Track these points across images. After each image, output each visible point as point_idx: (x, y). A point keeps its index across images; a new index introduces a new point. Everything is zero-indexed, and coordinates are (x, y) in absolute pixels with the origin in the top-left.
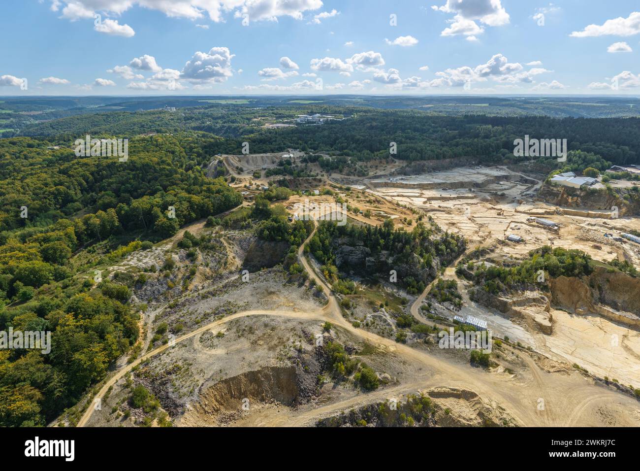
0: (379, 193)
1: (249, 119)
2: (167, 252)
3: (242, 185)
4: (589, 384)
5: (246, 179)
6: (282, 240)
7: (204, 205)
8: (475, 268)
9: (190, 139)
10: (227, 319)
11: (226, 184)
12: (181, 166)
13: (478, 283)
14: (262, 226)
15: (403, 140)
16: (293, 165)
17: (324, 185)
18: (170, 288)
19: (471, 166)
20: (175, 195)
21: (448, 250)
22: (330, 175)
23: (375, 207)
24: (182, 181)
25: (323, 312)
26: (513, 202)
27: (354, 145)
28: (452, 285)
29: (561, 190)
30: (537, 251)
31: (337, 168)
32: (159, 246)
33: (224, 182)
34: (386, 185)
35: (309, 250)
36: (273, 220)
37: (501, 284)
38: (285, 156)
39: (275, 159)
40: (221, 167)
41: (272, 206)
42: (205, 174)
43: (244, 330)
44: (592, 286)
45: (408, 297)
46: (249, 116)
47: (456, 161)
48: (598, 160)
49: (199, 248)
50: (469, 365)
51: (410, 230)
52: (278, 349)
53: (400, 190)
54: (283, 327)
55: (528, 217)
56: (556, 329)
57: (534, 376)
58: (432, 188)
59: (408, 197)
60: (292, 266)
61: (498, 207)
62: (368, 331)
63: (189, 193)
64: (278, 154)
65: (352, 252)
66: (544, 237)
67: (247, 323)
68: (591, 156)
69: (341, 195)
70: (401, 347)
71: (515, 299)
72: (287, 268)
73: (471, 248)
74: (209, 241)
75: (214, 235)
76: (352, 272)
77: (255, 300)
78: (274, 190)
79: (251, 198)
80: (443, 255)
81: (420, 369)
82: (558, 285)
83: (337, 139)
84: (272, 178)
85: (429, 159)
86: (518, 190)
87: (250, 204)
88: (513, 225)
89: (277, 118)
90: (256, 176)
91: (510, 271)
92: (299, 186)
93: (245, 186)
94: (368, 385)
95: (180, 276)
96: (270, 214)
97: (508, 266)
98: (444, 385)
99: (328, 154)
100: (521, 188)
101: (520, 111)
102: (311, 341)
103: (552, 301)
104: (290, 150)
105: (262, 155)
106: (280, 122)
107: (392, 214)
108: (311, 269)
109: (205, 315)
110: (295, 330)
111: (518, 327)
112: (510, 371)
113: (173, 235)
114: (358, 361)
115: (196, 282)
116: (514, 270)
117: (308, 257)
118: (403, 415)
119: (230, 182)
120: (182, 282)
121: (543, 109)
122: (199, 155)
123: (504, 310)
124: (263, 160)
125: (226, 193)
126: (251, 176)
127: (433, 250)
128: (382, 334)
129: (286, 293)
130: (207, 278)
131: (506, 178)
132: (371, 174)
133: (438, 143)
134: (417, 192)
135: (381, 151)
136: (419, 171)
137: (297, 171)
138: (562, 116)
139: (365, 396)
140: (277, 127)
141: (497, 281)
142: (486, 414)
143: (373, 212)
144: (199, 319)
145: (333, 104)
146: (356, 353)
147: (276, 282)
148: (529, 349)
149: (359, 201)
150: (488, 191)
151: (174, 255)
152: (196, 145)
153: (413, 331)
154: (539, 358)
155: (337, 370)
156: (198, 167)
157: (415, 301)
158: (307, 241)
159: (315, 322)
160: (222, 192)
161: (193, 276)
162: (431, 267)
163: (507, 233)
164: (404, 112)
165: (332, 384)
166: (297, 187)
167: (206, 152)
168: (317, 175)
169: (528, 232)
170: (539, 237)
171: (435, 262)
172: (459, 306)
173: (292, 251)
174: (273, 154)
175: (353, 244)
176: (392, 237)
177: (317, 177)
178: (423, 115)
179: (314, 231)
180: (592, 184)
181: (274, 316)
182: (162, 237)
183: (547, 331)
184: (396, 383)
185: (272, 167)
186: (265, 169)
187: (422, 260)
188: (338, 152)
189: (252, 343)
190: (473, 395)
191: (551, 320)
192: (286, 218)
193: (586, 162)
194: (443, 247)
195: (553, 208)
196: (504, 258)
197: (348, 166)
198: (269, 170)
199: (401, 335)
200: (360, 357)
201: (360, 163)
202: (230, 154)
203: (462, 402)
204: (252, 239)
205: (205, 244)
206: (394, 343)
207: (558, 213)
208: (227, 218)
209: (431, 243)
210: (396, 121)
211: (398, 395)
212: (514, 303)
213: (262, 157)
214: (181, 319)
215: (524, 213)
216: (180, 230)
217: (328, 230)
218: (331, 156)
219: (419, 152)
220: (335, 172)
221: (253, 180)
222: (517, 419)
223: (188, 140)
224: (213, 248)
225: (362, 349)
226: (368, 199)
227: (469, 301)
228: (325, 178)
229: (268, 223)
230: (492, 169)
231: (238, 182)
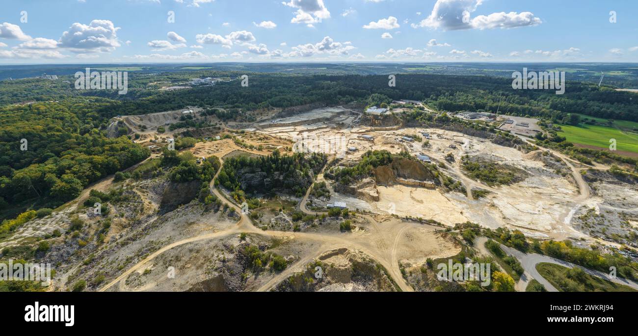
0: (266, 132)
1: (145, 84)
2: (73, 213)
3: (148, 140)
4: (400, 223)
5: (151, 135)
6: (193, 180)
7: (109, 163)
8: (334, 171)
9: (81, 104)
10: (152, 257)
11: (130, 141)
12: (75, 131)
13: (337, 180)
14: (174, 172)
15: (277, 94)
16: (194, 119)
17: (224, 131)
18: (81, 246)
19: (322, 107)
20: (72, 159)
21: (317, 163)
22: (227, 124)
23: (265, 142)
24: (79, 144)
25: (238, 227)
26: (348, 127)
27: (242, 100)
28: (323, 185)
29: (372, 117)
30: (365, 154)
31: (232, 117)
32: (61, 210)
33: (128, 140)
34: (270, 126)
35: (219, 182)
36: (183, 165)
37: (350, 178)
38: (185, 112)
39: (177, 116)
40: (123, 127)
41: (180, 154)
42: (105, 135)
43: (171, 260)
44: (393, 169)
45: (297, 200)
46: (144, 81)
47: (313, 105)
48: (386, 99)
49: (111, 202)
50: (340, 232)
51: (291, 154)
52: (205, 266)
53: (280, 128)
54: (206, 248)
55: (358, 135)
56: (381, 197)
57: (374, 227)
58: (301, 125)
59: (287, 132)
60: (206, 198)
61: (341, 131)
62: (274, 230)
63: (90, 154)
64: (180, 111)
65: (253, 177)
66: (367, 145)
67: (172, 254)
68: (383, 96)
69: (238, 137)
70: (297, 234)
71: (358, 185)
72: (202, 200)
73: (330, 159)
74: (121, 193)
75: (125, 188)
76: (255, 192)
77: (177, 232)
78: (180, 141)
79: (158, 150)
80: (314, 167)
81: (312, 245)
82: (378, 172)
83: (228, 96)
84: (176, 131)
85: (296, 105)
86: (350, 120)
87: (158, 155)
88: (351, 141)
89: (173, 82)
90: (161, 131)
91: (353, 169)
92: (202, 135)
93: (151, 141)
94: (280, 268)
95: (92, 232)
96: (180, 161)
97: (352, 166)
98: (327, 250)
99: (223, 108)
100: (352, 118)
101: (344, 72)
102: (231, 251)
103: (377, 182)
104: (189, 107)
105: (163, 113)
106: (176, 85)
107: (278, 146)
108: (223, 197)
109: (127, 260)
110: (217, 247)
111: (362, 201)
112: (362, 228)
113: (76, 197)
114: (270, 253)
115: (113, 233)
116: (355, 168)
117: (219, 188)
118: (306, 278)
119: (135, 139)
120: (95, 237)
121: (356, 70)
122: (94, 118)
123: (353, 193)
124: (164, 117)
125: (131, 149)
126: (155, 131)
127: (308, 165)
128: (283, 229)
129: (205, 220)
130: (124, 227)
131: (343, 113)
132: (258, 119)
133: (300, 94)
134: (291, 128)
135: (263, 103)
136: (291, 114)
137: (198, 123)
138: (366, 74)
139: (279, 276)
140: (174, 89)
141: (348, 177)
142: (353, 259)
143: (264, 146)
144: (122, 265)
145: (221, 69)
146: (268, 248)
147: (194, 214)
148: (370, 212)
149: (252, 140)
150: (334, 122)
151: (81, 215)
152: (90, 110)
153: (304, 221)
154: (375, 216)
155: (255, 265)
156: (96, 130)
157: (302, 201)
158: (216, 176)
159: (233, 236)
160: (128, 148)
161: (108, 229)
162: (308, 177)
163: (348, 147)
164: (275, 74)
165: (254, 276)
166: (200, 135)
167: (103, 115)
168: (216, 124)
169: (359, 144)
170: (365, 146)
171: (311, 173)
172: (329, 197)
173: (205, 187)
174: (174, 112)
175: (253, 172)
176: (280, 161)
177: (217, 126)
178: (288, 76)
179: (221, 168)
180: (385, 112)
181: (197, 241)
182: (63, 201)
183: (376, 199)
184: (298, 260)
185: (175, 122)
186: (168, 124)
187: (302, 173)
188: (230, 106)
189: (181, 269)
190: (345, 250)
191: (378, 192)
192: (195, 162)
193: (381, 100)
194: (314, 162)
195: (369, 128)
196: (349, 162)
197: (240, 115)
198: (173, 125)
199: (297, 226)
200: (272, 250)
201: (249, 112)
202: (130, 115)
203: (340, 256)
204: (165, 184)
205: (115, 198)
206: (293, 233)
207: (372, 130)
208: (137, 170)
209: (306, 161)
210: (270, 81)
211: (301, 267)
212: (359, 188)
213: (164, 115)
214: (101, 271)
215: (355, 133)
216: (85, 191)
217: (232, 164)
218: (225, 109)
219: (289, 101)
220: (230, 121)
221: (158, 134)
222: (370, 255)
223: (80, 106)
224: (126, 199)
225: (271, 244)
226: (259, 138)
227: (334, 192)
228: (223, 126)
229: (179, 168)
230: (334, 109)
231: (142, 138)
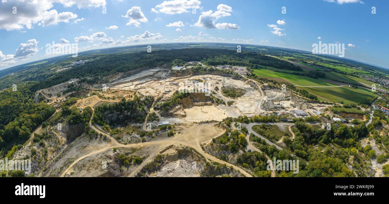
0: (116, 88)
1: (49, 70)
2: (30, 146)
3: (53, 102)
4: (198, 125)
5: (54, 99)
6: (80, 122)
7: (38, 118)
8: (159, 105)
9: (23, 86)
10: (71, 166)
11: (45, 104)
12: (22, 101)
13: (162, 110)
14: (69, 119)
15: (120, 64)
16: (75, 86)
17: (91, 91)
18: (39, 163)
19: (147, 69)
20: (23, 117)
21: (149, 102)
22: (93, 86)
23: (116, 94)
24: (24, 109)
25: (110, 145)
26: (164, 79)
27: (100, 71)
28: (154, 114)
29: (176, 72)
30: (175, 93)
31: (95, 82)
32: (25, 145)
33: (44, 103)
34: (118, 84)
35: (94, 122)
36: (73, 114)
37: (169, 107)
38: (70, 82)
39: (66, 85)
40: (41, 96)
41: (70, 108)
42: (34, 102)
43: (81, 167)
44: (191, 98)
45: (141, 125)
46: (49, 68)
47: (141, 68)
48: (182, 61)
49: (44, 139)
50: (168, 137)
51: (132, 99)
52: (99, 168)
53: (124, 85)
54: (97, 158)
55: (169, 83)
56: (187, 115)
57: (186, 131)
58: (136, 81)
59: (128, 86)
60: (89, 132)
61: (160, 82)
62: (131, 144)
63: (29, 114)
64: (67, 83)
65: (112, 116)
66: (175, 87)
67: (81, 164)
68: (180, 60)
69: (100, 93)
70: (145, 143)
71: (174, 110)
72: (87, 133)
73: (156, 99)
74: (47, 134)
75: (48, 131)
76: (115, 124)
77: (79, 152)
78: (69, 100)
79: (59, 107)
80: (147, 104)
81: (154, 147)
82: (183, 101)
83: (92, 69)
84: (66, 95)
85: (132, 70)
86: (164, 75)
87: (60, 110)
88: (166, 87)
89: (63, 66)
90: (59, 96)
91: (170, 102)
92: (80, 95)
93: (55, 102)
94: (139, 162)
95: (41, 156)
96: (71, 112)
97: (169, 101)
98: (163, 148)
99: (90, 77)
100: (165, 74)
101: (157, 49)
102: (110, 158)
103: (183, 107)
104: (71, 79)
105: (59, 85)
106: (64, 68)
107: (124, 95)
108: (98, 130)
109: (61, 168)
110: (102, 157)
111: (177, 119)
112: (179, 133)
113: (29, 138)
114: (132, 156)
115: (50, 156)
116: (171, 101)
117: (94, 125)
118: (155, 164)
119: (47, 103)
120: (43, 158)
121: (164, 47)
122: (29, 93)
123: (172, 115)
124: (60, 87)
125: (47, 108)
126: (56, 96)
127: (143, 104)
128: (136, 142)
129: (92, 144)
130: (54, 152)
131: (159, 71)
132: (110, 81)
133: (133, 63)
134: (131, 84)
135: (112, 71)
136: (129, 75)
137: (77, 88)
138: (170, 49)
139: (140, 166)
140: (63, 70)
141: (167, 107)
142: (178, 149)
143: (116, 96)
144: (59, 171)
145: (87, 55)
146: (130, 153)
147: (85, 141)
148: (182, 124)
149: (108, 94)
150: (155, 77)
151: (34, 147)
152: (26, 89)
153: (147, 136)
154: (185, 125)
155: (126, 163)
156: (30, 100)
157: (143, 125)
158: (92, 118)
159: (109, 150)
160: (45, 108)
161: (47, 154)
162: (145, 111)
163: (165, 90)
164: (118, 53)
165: (126, 169)
166: (79, 95)
167: (32, 91)
168: (87, 87)
169: (171, 88)
170: (174, 88)
171: (145, 108)
172: (158, 120)
173: (87, 125)
174: (64, 83)
175: (112, 113)
176: (126, 104)
177: (88, 88)
178: (126, 53)
179: (93, 113)
180: (183, 68)
181: (91, 156)
182: (25, 140)
183: (184, 116)
184: (148, 156)
185: (65, 89)
186: (62, 91)
187: (141, 109)
188: (94, 75)
189: (87, 170)
190: (172, 145)
191: (185, 112)
192: (78, 111)
193: (180, 62)
194: (146, 102)
195: (175, 78)
196: (167, 98)
197: (100, 80)
198: (64, 91)
199: (143, 139)
200: (132, 154)
201: (104, 78)
202: (44, 89)
203: (170, 149)
204: (66, 126)
205: (46, 137)
206: (142, 143)
207: (177, 79)
208: (51, 120)
209: (142, 102)
210: (115, 57)
211: (150, 159)
212: (174, 112)
213: (59, 86)
214: (52, 174)
215: (168, 82)
216: (32, 134)
217: (99, 110)
218: (91, 77)
219: (127, 68)
220: (95, 84)
221: (58, 98)
222: (185, 145)
223: (22, 87)
224: (50, 137)
225: (131, 151)
226: (112, 92)
227: (161, 117)
228: (91, 88)
229: (71, 116)
230: (154, 69)
231: (51, 101)
